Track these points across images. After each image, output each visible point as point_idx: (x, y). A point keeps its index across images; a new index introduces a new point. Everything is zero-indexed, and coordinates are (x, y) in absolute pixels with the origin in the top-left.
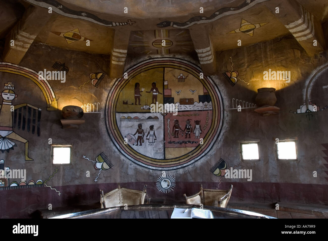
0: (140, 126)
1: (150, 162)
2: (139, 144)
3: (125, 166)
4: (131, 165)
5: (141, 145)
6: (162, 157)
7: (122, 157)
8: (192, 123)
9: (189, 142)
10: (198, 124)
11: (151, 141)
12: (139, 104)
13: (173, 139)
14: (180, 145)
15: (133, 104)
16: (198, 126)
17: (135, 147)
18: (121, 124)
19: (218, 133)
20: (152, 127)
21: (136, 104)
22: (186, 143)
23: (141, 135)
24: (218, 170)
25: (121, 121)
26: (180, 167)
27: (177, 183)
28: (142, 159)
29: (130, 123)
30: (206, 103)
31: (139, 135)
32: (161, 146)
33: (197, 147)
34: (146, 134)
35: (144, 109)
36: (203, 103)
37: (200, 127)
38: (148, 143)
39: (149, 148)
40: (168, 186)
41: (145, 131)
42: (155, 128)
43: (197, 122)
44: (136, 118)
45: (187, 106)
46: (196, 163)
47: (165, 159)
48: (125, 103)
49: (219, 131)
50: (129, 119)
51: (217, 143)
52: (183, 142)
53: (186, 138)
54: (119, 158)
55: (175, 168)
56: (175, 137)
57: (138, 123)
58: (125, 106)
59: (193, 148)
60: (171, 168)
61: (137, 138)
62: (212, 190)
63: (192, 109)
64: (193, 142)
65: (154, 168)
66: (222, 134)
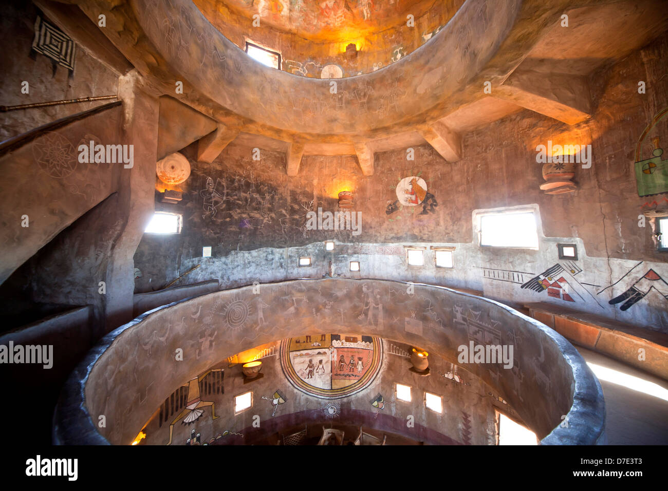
0: (311, 361)
1: (319, 392)
2: (310, 377)
3: (298, 398)
4: (303, 396)
5: (311, 377)
6: (330, 388)
7: (296, 391)
8: (356, 359)
9: (353, 375)
10: (360, 360)
11: (320, 373)
12: (310, 342)
13: (339, 372)
14: (345, 377)
15: (304, 342)
16: (360, 362)
17: (306, 380)
18: (294, 361)
19: (377, 371)
20: (321, 362)
21: (307, 342)
22: (350, 376)
23: (311, 369)
24: (376, 402)
25: (294, 358)
26: (344, 396)
27: (341, 410)
28: (312, 390)
29: (302, 359)
30: (368, 343)
31: (310, 369)
32: (329, 378)
33: (359, 380)
34: (316, 368)
35: (314, 346)
36: (366, 342)
37: (362, 363)
38: (317, 376)
39: (319, 380)
40: (334, 412)
41: (315, 365)
42: (324, 362)
43: (360, 359)
44: (307, 354)
45: (352, 343)
46: (358, 394)
47: (332, 389)
48: (298, 342)
49: (378, 370)
50: (301, 355)
51: (376, 379)
52: (347, 375)
53: (350, 371)
54: (293, 391)
55: (340, 397)
56: (341, 370)
57: (309, 359)
58: (298, 344)
59: (356, 381)
60: (337, 397)
61: (308, 372)
62: (370, 435)
63: (355, 347)
64: (356, 376)
65: (323, 397)
66: (380, 372)
